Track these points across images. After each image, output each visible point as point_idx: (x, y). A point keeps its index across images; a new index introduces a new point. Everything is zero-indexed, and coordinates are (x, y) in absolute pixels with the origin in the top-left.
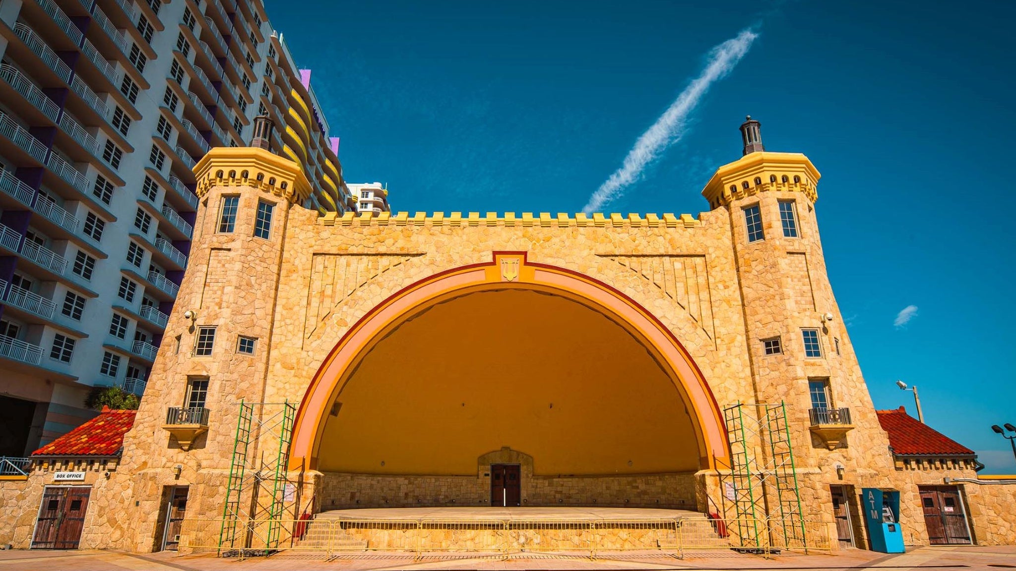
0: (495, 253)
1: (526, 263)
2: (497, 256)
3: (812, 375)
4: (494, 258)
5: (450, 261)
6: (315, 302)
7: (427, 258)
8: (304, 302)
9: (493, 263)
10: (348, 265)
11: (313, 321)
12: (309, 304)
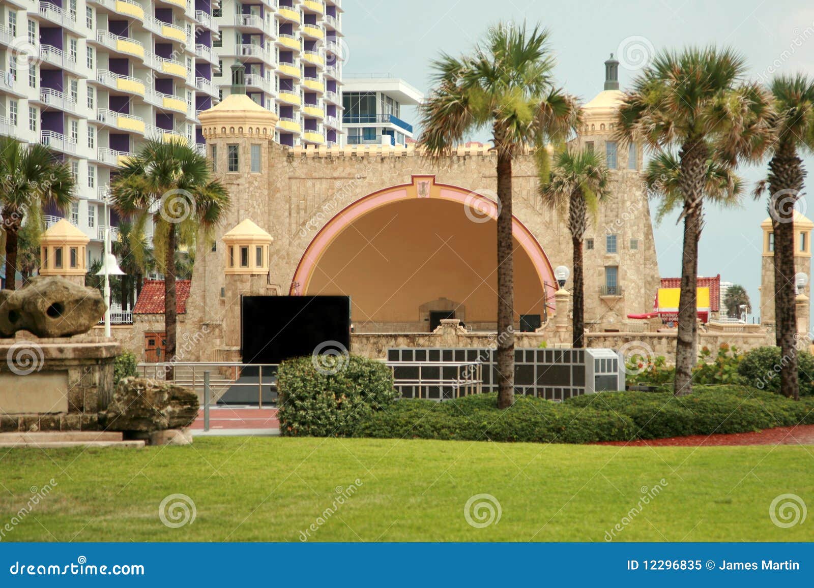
0: (413, 177)
1: (434, 184)
2: (415, 179)
3: (607, 265)
4: (413, 181)
5: (383, 183)
6: (294, 215)
7: (367, 180)
8: (287, 214)
9: (412, 184)
10: (314, 185)
11: (294, 227)
12: (290, 214)
